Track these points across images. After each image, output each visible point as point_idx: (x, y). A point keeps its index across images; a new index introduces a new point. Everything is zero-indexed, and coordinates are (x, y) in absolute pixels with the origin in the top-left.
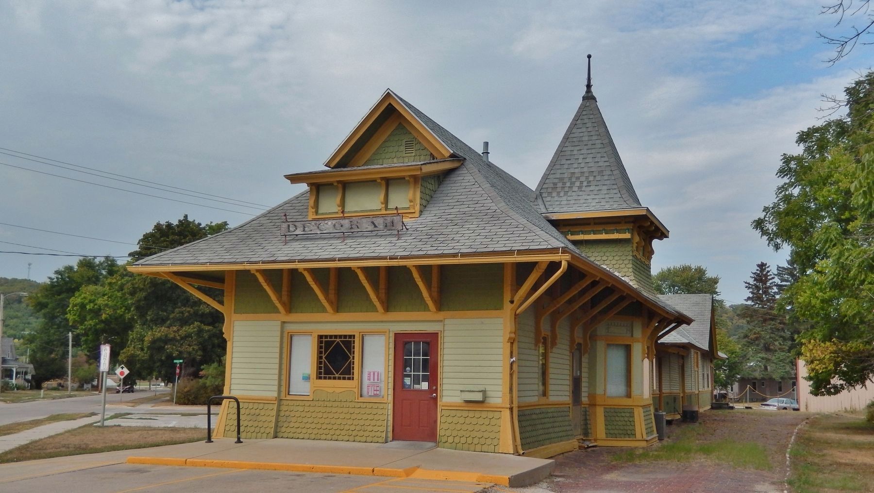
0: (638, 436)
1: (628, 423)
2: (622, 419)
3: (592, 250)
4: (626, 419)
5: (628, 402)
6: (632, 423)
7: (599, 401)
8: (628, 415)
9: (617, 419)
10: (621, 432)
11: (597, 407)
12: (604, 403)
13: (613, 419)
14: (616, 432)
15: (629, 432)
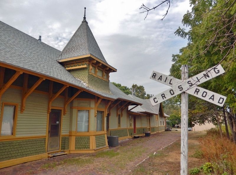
0: (91, 148)
1: (87, 143)
2: (84, 141)
3: (75, 73)
4: (86, 141)
5: (88, 134)
6: (88, 142)
7: (73, 134)
8: (87, 139)
9: (82, 141)
10: (83, 147)
11: (72, 136)
12: (76, 135)
13: (79, 141)
14: (80, 147)
15: (87, 147)
